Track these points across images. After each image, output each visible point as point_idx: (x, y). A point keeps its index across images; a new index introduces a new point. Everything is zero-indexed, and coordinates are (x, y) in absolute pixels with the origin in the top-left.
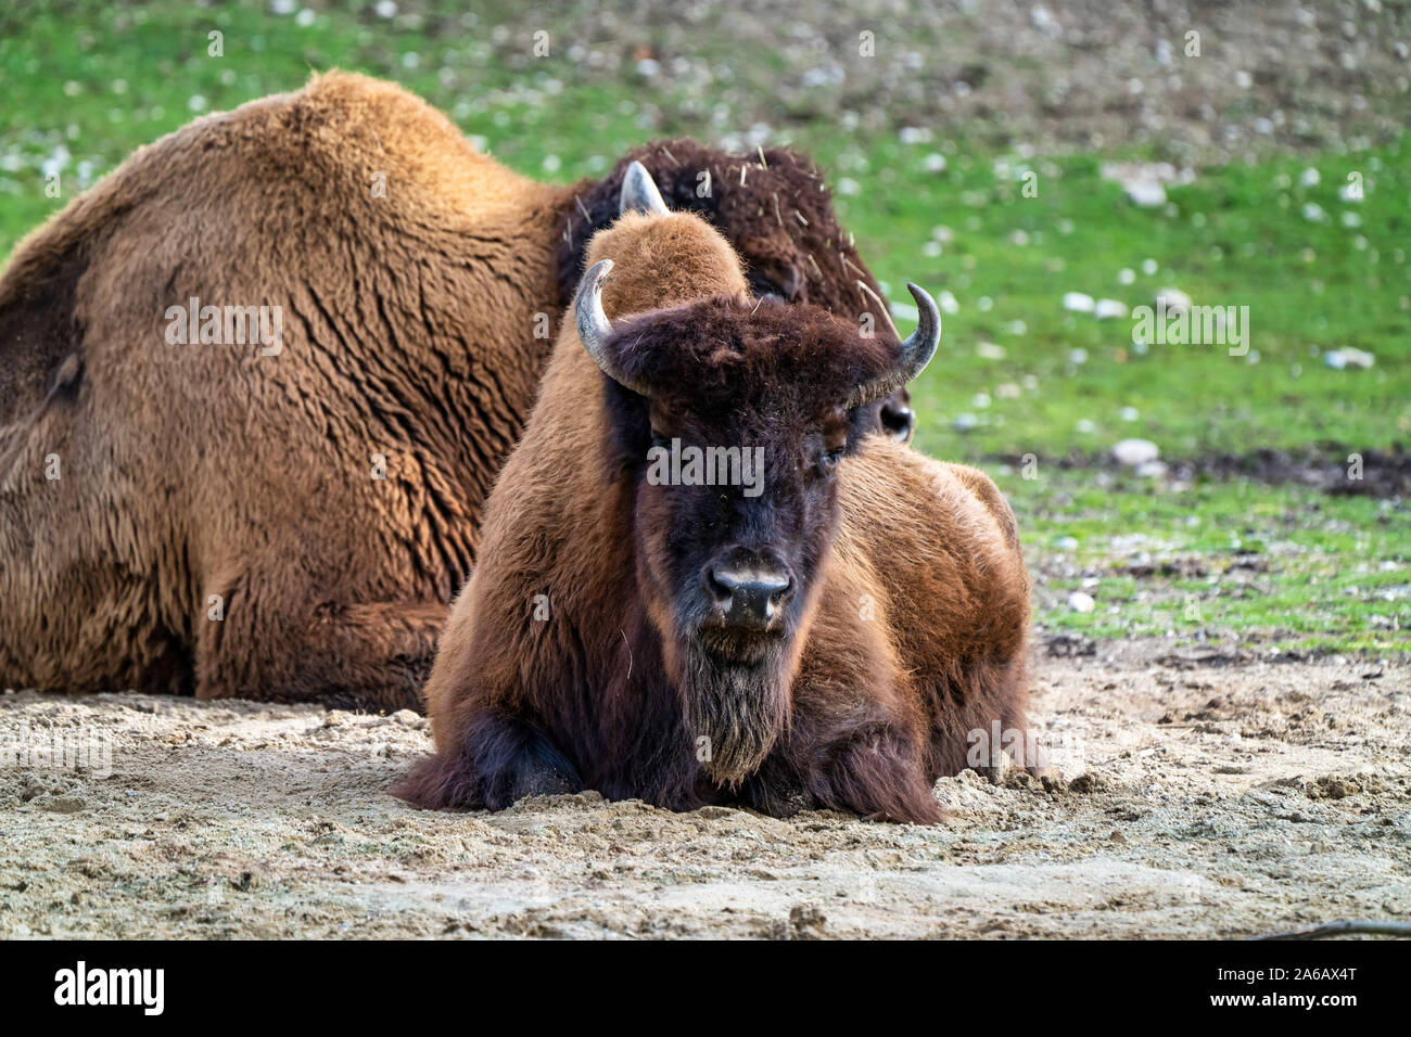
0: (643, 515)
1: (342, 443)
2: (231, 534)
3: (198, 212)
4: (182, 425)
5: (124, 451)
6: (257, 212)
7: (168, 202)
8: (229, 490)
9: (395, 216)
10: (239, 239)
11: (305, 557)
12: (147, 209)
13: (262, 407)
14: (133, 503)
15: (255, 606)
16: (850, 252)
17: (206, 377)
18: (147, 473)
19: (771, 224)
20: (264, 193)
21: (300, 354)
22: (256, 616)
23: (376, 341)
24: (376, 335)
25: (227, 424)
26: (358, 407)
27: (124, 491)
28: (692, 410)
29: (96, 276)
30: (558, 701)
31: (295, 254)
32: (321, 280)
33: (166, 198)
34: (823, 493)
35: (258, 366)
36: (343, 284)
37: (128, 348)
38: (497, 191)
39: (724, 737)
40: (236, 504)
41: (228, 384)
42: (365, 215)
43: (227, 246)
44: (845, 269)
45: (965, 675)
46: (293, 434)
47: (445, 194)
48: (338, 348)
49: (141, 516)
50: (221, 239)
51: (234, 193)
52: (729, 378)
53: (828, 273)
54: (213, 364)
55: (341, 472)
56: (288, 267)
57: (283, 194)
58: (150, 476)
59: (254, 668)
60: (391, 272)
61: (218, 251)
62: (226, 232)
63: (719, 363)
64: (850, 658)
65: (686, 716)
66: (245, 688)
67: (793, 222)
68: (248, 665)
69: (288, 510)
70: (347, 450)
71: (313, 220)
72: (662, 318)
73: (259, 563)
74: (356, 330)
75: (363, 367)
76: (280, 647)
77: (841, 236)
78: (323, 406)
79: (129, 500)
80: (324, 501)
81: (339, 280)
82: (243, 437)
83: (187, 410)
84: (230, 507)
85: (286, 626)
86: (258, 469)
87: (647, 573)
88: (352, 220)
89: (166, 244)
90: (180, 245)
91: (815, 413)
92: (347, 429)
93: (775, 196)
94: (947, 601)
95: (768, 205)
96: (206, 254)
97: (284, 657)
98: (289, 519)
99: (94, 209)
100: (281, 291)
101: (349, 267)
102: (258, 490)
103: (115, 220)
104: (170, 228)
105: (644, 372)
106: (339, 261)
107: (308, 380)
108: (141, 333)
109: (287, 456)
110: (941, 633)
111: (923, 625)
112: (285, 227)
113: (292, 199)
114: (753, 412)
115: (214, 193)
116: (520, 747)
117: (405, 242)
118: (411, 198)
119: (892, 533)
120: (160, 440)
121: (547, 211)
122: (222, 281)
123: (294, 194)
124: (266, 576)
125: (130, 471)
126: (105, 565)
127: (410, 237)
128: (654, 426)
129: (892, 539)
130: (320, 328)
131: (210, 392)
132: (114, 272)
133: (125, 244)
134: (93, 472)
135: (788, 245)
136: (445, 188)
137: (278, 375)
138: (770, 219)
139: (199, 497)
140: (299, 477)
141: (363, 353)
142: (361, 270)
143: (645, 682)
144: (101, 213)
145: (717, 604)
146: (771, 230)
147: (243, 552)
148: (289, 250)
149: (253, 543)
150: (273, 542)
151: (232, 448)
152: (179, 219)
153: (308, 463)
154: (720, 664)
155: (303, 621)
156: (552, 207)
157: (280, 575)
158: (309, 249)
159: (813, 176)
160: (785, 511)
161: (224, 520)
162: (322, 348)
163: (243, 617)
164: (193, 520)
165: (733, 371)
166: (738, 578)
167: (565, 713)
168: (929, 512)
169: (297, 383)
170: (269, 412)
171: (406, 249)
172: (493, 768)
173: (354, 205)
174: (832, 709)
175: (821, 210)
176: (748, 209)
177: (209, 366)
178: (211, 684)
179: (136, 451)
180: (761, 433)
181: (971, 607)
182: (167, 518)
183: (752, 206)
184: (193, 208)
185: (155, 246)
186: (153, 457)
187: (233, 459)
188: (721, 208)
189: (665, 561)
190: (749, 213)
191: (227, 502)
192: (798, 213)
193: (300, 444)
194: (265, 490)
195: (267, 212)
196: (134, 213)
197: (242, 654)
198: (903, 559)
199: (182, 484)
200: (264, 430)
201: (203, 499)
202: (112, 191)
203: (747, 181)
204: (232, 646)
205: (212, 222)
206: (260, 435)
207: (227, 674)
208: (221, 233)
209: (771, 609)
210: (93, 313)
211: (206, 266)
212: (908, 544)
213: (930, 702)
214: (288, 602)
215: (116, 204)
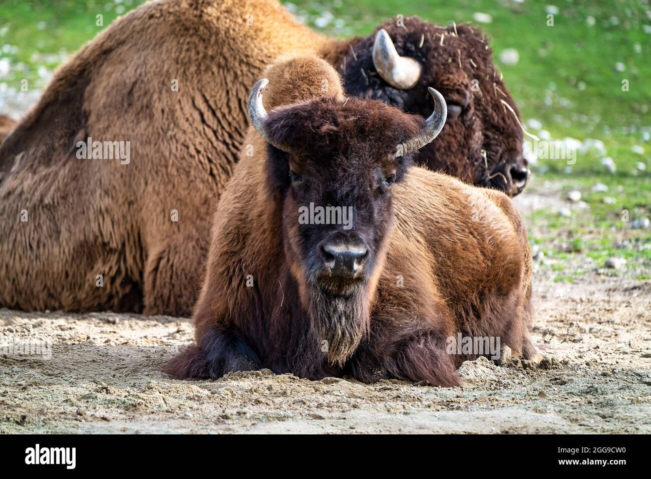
0: (287, 216)
1: (218, 178)
2: (161, 227)
3: (145, 53)
4: (136, 168)
5: (107, 182)
6: (175, 52)
7: (130, 47)
8: (160, 203)
9: (247, 56)
10: (166, 68)
11: (198, 239)
12: (119, 50)
13: (177, 158)
14: (111, 210)
15: (172, 266)
16: (499, 83)
17: (148, 142)
18: (118, 194)
19: (455, 67)
20: (178, 42)
21: (197, 129)
22: (172, 271)
23: (238, 123)
24: (237, 119)
25: (159, 168)
26: (227, 158)
27: (107, 203)
28: (311, 159)
29: (94, 87)
30: (248, 322)
31: (195, 76)
32: (209, 90)
33: (129, 45)
34: (384, 202)
35: (175, 136)
36: (220, 92)
37: (108, 127)
38: (304, 43)
39: (333, 336)
40: (164, 211)
41: (159, 146)
42: (231, 55)
43: (160, 71)
44: (496, 92)
45: (481, 302)
46: (192, 173)
47: (275, 44)
48: (217, 126)
49: (116, 217)
50: (157, 68)
51: (164, 42)
52: (331, 141)
53: (486, 94)
54: (152, 135)
55: (217, 194)
56: (191, 82)
57: (188, 43)
58: (120, 196)
59: (172, 300)
60: (245, 86)
61: (155, 74)
62: (159, 63)
63: (325, 132)
64: (409, 293)
65: (312, 326)
66: (168, 310)
67: (468, 66)
68: (169, 298)
69: (190, 214)
70: (220, 182)
71: (205, 57)
72: (294, 109)
73: (175, 242)
74: (227, 116)
75: (231, 136)
76: (185, 288)
77: (495, 75)
78: (208, 158)
79: (109, 209)
80: (208, 209)
81: (218, 90)
82: (167, 174)
83: (139, 158)
84: (161, 212)
85: (188, 277)
86: (174, 192)
87: (290, 248)
88: (225, 58)
89: (129, 70)
90: (136, 71)
91: (378, 158)
92: (221, 170)
93: (459, 51)
94: (470, 262)
95: (454, 57)
96: (149, 76)
97: (188, 294)
98: (190, 218)
99: (93, 51)
100: (187, 95)
101: (224, 83)
102: (174, 203)
103: (104, 57)
104: (131, 61)
105: (285, 139)
106: (218, 80)
107: (201, 143)
108: (116, 118)
109: (189, 185)
110: (466, 279)
111: (456, 275)
112: (190, 61)
113: (194, 46)
114: (344, 159)
115: (154, 42)
116: (227, 345)
117: (252, 70)
118: (255, 46)
119: (439, 225)
120: (126, 176)
121: (333, 54)
122: (157, 90)
123: (195, 43)
124: (178, 249)
125: (110, 193)
126: (98, 243)
127: (255, 67)
128: (291, 168)
129: (441, 228)
130: (208, 115)
131: (150, 150)
132: (103, 85)
133: (108, 70)
134: (92, 194)
135: (464, 78)
136: (274, 41)
137: (185, 141)
138: (454, 64)
139: (145, 206)
140: (195, 196)
141: (231, 129)
142: (230, 85)
143: (290, 308)
144: (97, 53)
145: (327, 264)
146: (454, 70)
147: (167, 236)
148: (192, 74)
149: (172, 232)
150: (182, 230)
151: (161, 181)
152: (136, 57)
153: (199, 189)
154: (330, 297)
155: (197, 274)
156: (336, 52)
157: (185, 250)
158: (203, 73)
159: (482, 41)
160: (363, 212)
161: (157, 219)
162: (209, 126)
163: (166, 272)
164: (142, 219)
165: (333, 137)
166: (338, 249)
167: (252, 328)
168: (463, 214)
169: (194, 145)
170: (181, 161)
171: (253, 74)
172: (213, 357)
173: (225, 50)
174: (397, 322)
175: (484, 59)
176: (443, 58)
177: (150, 136)
178: (151, 308)
179: (112, 182)
180: (349, 170)
181: (484, 265)
182: (129, 218)
183: (446, 56)
184: (143, 50)
185: (123, 71)
186: (122, 185)
187: (162, 186)
188: (429, 56)
189: (299, 241)
190: (444, 61)
191: (159, 209)
192: (471, 61)
193: (196, 178)
194: (179, 203)
195: (180, 53)
196: (113, 54)
197: (166, 292)
198: (445, 239)
199: (136, 200)
200: (178, 171)
201: (147, 207)
202: (102, 41)
203: (444, 43)
204: (161, 288)
205: (152, 58)
206: (175, 173)
207: (159, 302)
208: (156, 64)
209: (356, 266)
210: (92, 107)
211: (149, 82)
212: (448, 231)
213: (461, 316)
214: (189, 264)
215: (104, 48)
